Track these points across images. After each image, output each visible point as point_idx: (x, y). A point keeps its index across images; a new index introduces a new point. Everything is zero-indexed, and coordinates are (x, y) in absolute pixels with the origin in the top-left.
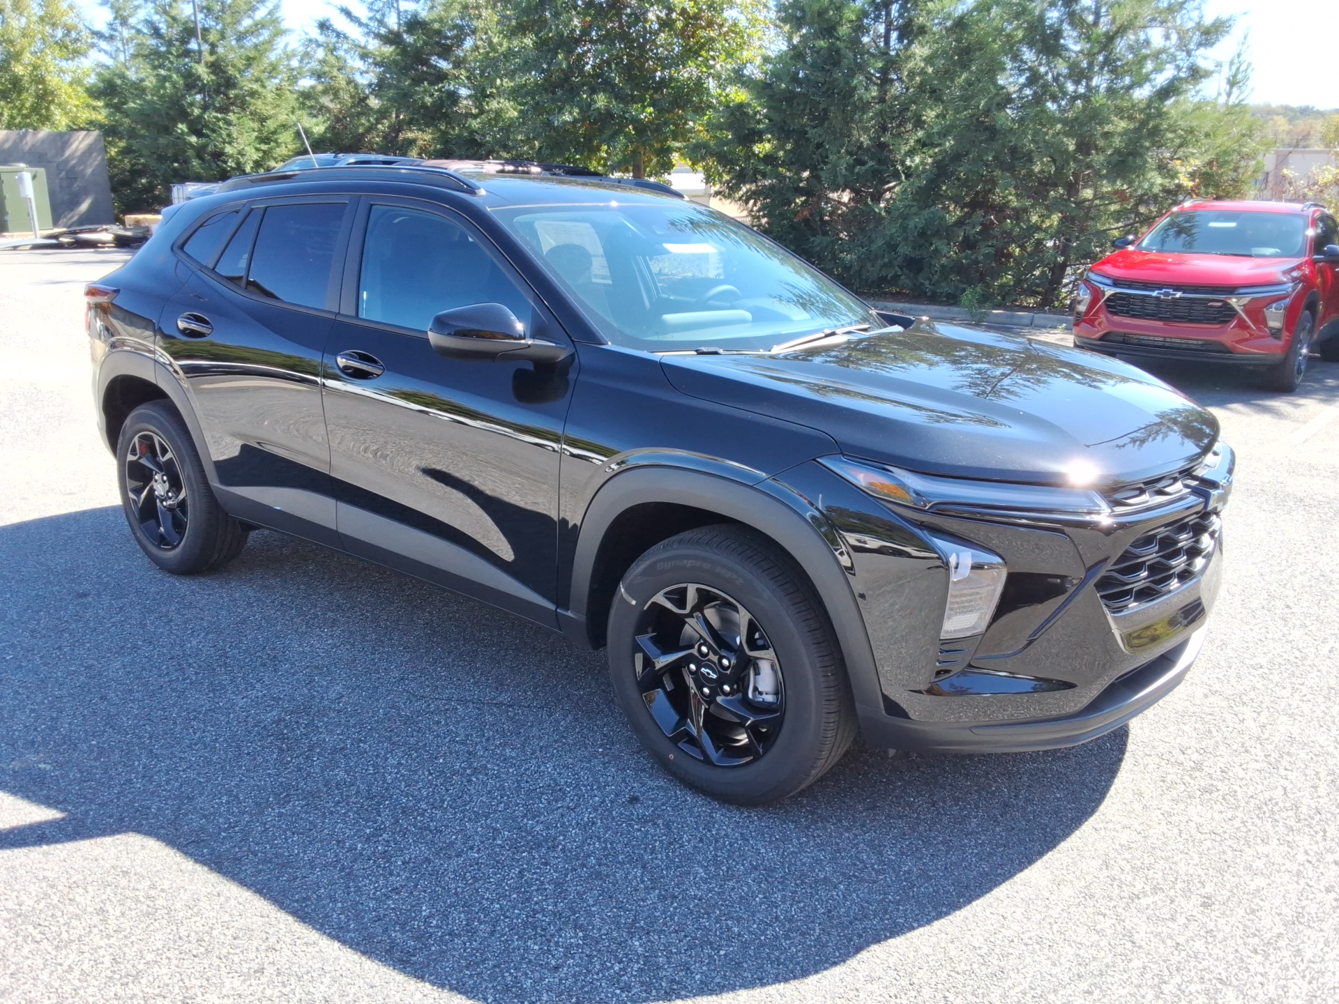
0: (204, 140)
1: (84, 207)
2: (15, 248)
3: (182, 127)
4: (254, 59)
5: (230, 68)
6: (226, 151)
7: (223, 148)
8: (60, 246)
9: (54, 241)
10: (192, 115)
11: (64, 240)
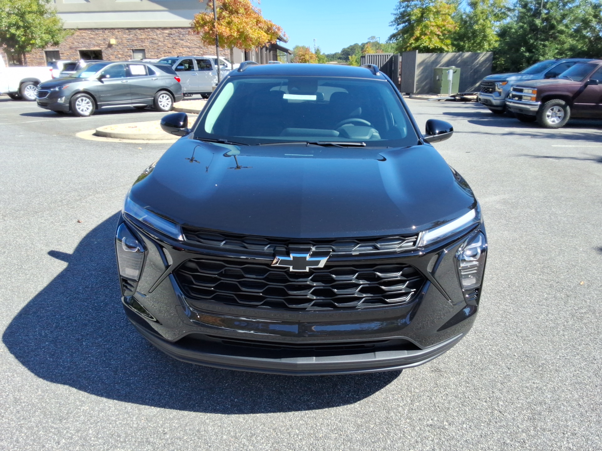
0: (531, 55)
1: (477, 85)
2: (439, 100)
3: (523, 49)
4: (566, 15)
5: (553, 20)
6: (540, 59)
7: (539, 58)
8: (455, 100)
9: (453, 98)
10: (529, 43)
11: (457, 98)
